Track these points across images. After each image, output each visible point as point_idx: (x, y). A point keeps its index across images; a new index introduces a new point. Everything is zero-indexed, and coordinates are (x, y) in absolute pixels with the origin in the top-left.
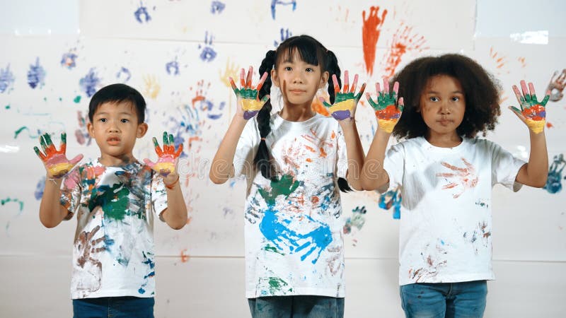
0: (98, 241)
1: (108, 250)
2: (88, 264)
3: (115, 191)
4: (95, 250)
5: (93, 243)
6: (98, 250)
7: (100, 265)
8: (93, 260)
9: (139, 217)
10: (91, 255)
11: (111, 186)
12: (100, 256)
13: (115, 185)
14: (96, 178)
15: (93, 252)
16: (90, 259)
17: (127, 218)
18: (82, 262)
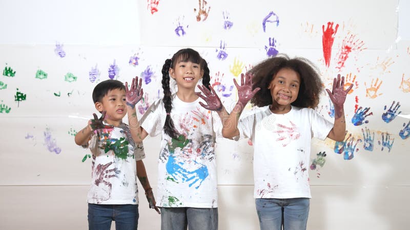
0: (110, 171)
1: (117, 177)
2: (102, 185)
3: (122, 142)
4: (108, 176)
5: (107, 172)
6: (110, 176)
7: (110, 185)
8: (106, 182)
9: (133, 158)
10: (104, 179)
11: (119, 139)
12: (110, 180)
13: (121, 138)
14: (109, 133)
15: (106, 177)
16: (104, 181)
17: (128, 159)
18: (97, 183)
